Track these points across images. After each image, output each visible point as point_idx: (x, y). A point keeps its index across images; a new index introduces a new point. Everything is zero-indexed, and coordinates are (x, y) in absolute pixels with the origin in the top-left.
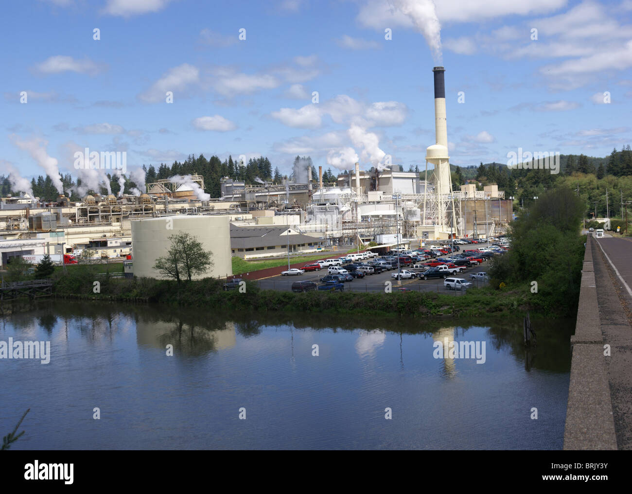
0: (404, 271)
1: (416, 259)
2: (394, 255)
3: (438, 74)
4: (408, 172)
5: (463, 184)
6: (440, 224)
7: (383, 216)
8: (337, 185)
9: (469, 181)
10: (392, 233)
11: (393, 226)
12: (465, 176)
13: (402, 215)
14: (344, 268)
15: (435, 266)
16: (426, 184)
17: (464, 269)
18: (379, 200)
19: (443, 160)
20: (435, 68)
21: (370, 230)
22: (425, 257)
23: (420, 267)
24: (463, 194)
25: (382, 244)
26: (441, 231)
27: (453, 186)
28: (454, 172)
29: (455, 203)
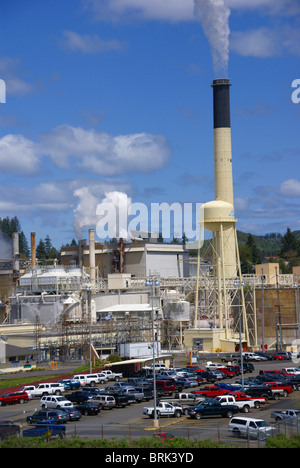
0: (163, 404)
1: (182, 384)
2: (149, 377)
3: (220, 90)
4: (171, 243)
5: (259, 263)
6: (222, 327)
7: (131, 312)
8: (59, 263)
9: (268, 258)
10: (144, 341)
11: (146, 329)
12: (262, 250)
13: (161, 312)
14: (68, 398)
15: (214, 397)
16: (199, 262)
17: (263, 403)
18: (124, 287)
19: (227, 225)
20: (215, 82)
21: (109, 335)
22: (197, 380)
23: (190, 397)
24: (259, 279)
25: (129, 359)
26: (223, 338)
27: (242, 265)
28: (244, 243)
29: (245, 292)
